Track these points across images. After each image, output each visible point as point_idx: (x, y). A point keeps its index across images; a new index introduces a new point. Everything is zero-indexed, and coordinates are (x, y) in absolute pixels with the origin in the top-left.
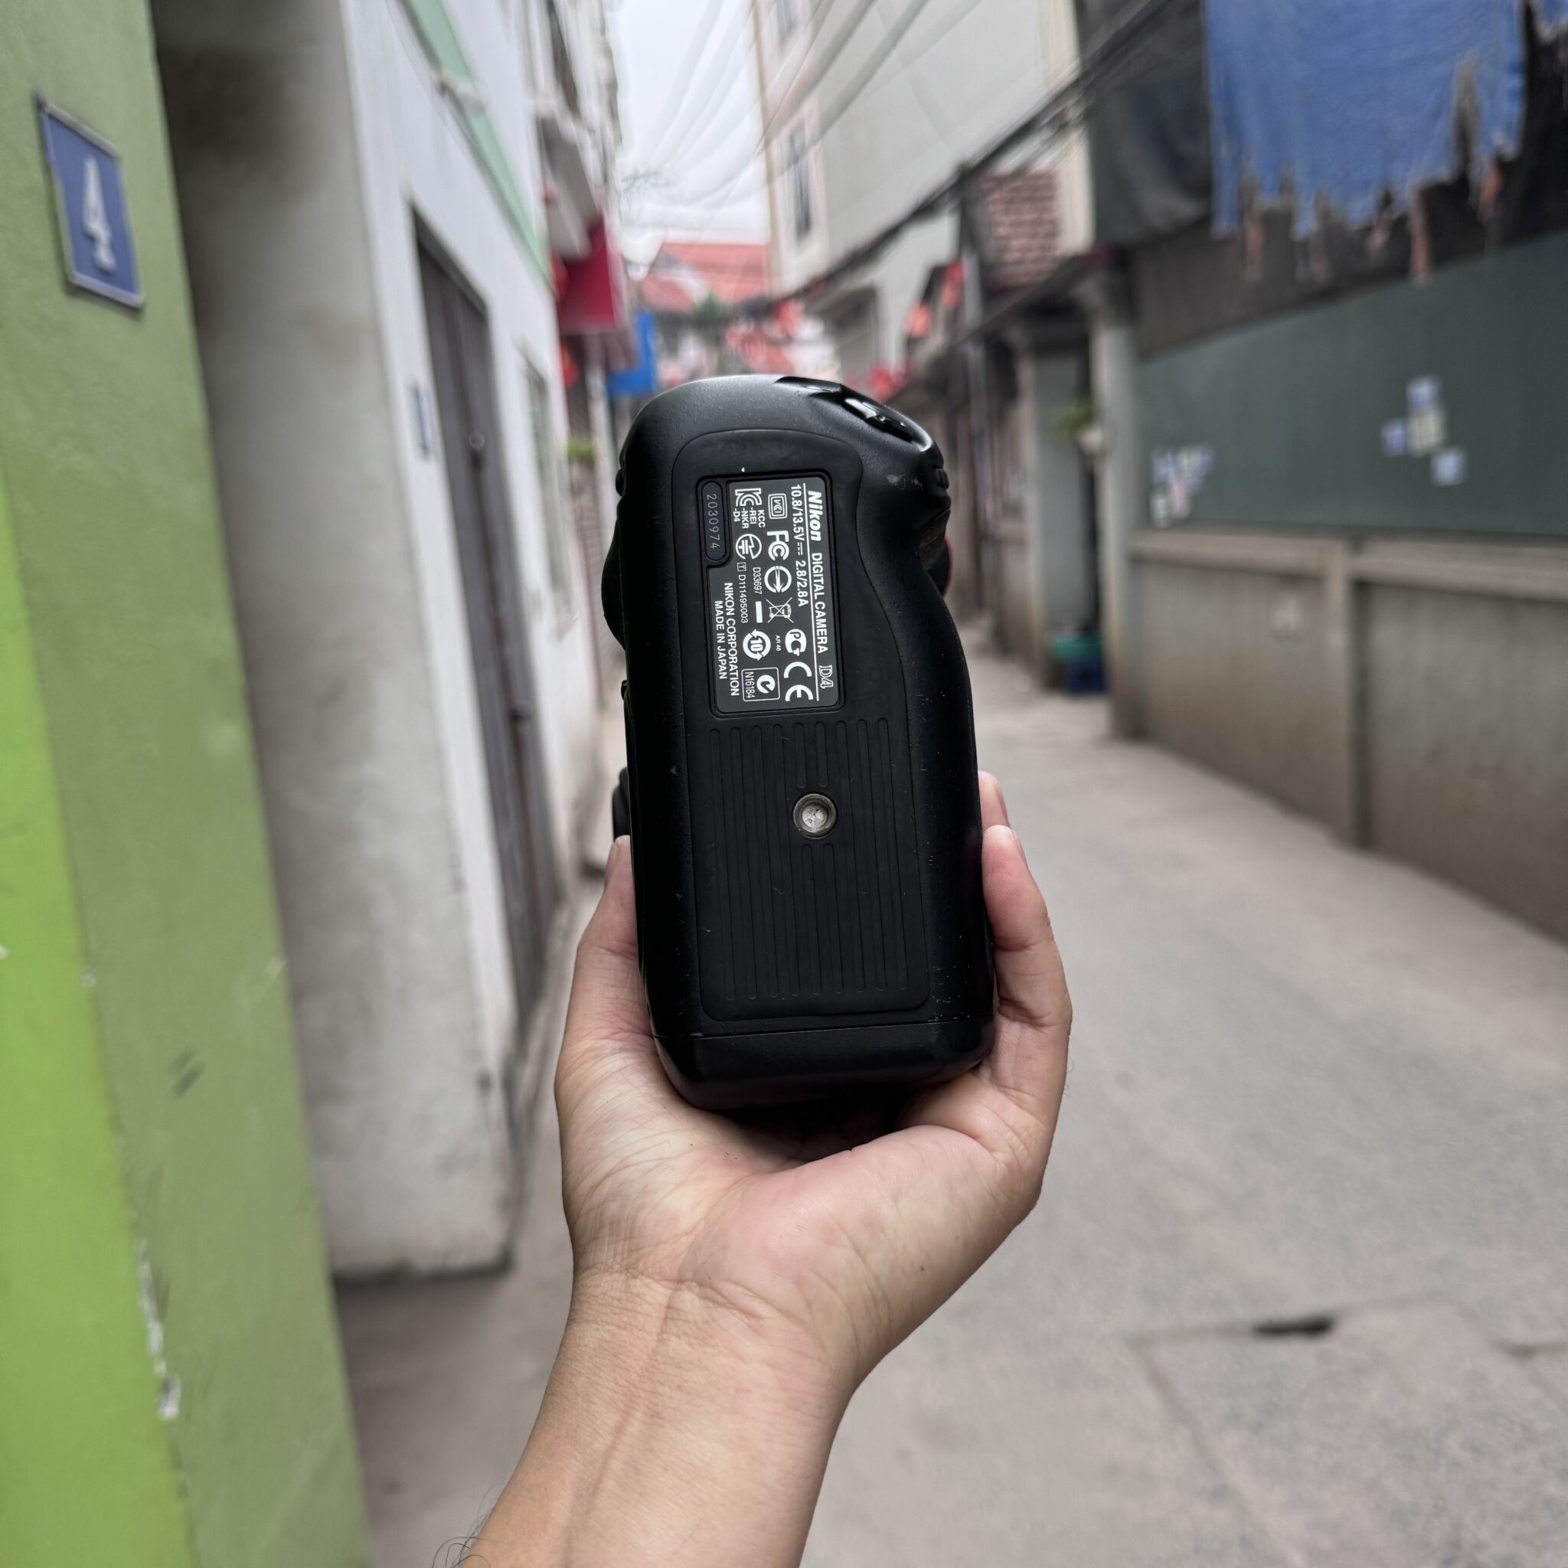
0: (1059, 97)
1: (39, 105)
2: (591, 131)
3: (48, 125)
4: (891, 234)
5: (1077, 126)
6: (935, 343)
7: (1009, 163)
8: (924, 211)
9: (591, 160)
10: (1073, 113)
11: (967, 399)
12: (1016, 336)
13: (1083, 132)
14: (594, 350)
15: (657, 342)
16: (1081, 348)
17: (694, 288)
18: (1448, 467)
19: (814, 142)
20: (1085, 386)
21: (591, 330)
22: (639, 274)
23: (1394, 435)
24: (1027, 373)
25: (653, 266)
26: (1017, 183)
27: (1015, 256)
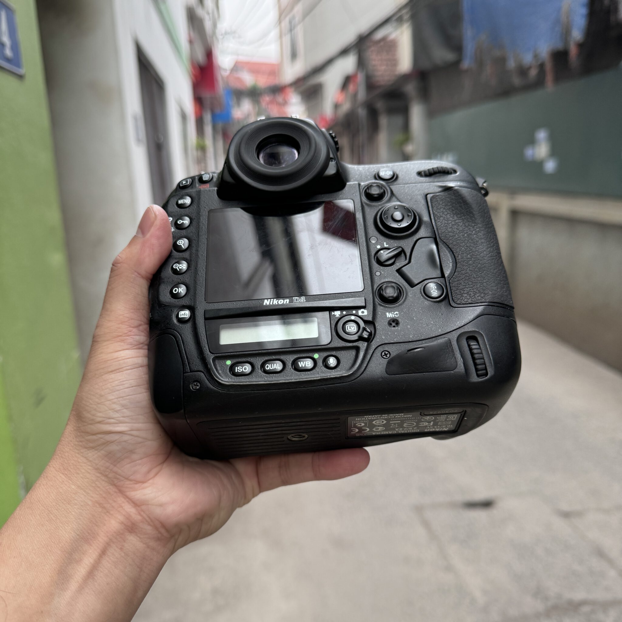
0: (400, 9)
2: (208, 13)
4: (329, 62)
5: (407, 21)
6: (346, 107)
7: (379, 35)
8: (344, 52)
9: (208, 25)
10: (406, 17)
12: (380, 105)
13: (410, 24)
14: (207, 103)
15: (233, 102)
16: (405, 111)
17: (248, 80)
18: (550, 166)
19: (299, 23)
20: (406, 127)
21: (206, 95)
22: (225, 74)
23: (529, 152)
24: (383, 121)
25: (232, 70)
26: (382, 44)
27: (380, 73)
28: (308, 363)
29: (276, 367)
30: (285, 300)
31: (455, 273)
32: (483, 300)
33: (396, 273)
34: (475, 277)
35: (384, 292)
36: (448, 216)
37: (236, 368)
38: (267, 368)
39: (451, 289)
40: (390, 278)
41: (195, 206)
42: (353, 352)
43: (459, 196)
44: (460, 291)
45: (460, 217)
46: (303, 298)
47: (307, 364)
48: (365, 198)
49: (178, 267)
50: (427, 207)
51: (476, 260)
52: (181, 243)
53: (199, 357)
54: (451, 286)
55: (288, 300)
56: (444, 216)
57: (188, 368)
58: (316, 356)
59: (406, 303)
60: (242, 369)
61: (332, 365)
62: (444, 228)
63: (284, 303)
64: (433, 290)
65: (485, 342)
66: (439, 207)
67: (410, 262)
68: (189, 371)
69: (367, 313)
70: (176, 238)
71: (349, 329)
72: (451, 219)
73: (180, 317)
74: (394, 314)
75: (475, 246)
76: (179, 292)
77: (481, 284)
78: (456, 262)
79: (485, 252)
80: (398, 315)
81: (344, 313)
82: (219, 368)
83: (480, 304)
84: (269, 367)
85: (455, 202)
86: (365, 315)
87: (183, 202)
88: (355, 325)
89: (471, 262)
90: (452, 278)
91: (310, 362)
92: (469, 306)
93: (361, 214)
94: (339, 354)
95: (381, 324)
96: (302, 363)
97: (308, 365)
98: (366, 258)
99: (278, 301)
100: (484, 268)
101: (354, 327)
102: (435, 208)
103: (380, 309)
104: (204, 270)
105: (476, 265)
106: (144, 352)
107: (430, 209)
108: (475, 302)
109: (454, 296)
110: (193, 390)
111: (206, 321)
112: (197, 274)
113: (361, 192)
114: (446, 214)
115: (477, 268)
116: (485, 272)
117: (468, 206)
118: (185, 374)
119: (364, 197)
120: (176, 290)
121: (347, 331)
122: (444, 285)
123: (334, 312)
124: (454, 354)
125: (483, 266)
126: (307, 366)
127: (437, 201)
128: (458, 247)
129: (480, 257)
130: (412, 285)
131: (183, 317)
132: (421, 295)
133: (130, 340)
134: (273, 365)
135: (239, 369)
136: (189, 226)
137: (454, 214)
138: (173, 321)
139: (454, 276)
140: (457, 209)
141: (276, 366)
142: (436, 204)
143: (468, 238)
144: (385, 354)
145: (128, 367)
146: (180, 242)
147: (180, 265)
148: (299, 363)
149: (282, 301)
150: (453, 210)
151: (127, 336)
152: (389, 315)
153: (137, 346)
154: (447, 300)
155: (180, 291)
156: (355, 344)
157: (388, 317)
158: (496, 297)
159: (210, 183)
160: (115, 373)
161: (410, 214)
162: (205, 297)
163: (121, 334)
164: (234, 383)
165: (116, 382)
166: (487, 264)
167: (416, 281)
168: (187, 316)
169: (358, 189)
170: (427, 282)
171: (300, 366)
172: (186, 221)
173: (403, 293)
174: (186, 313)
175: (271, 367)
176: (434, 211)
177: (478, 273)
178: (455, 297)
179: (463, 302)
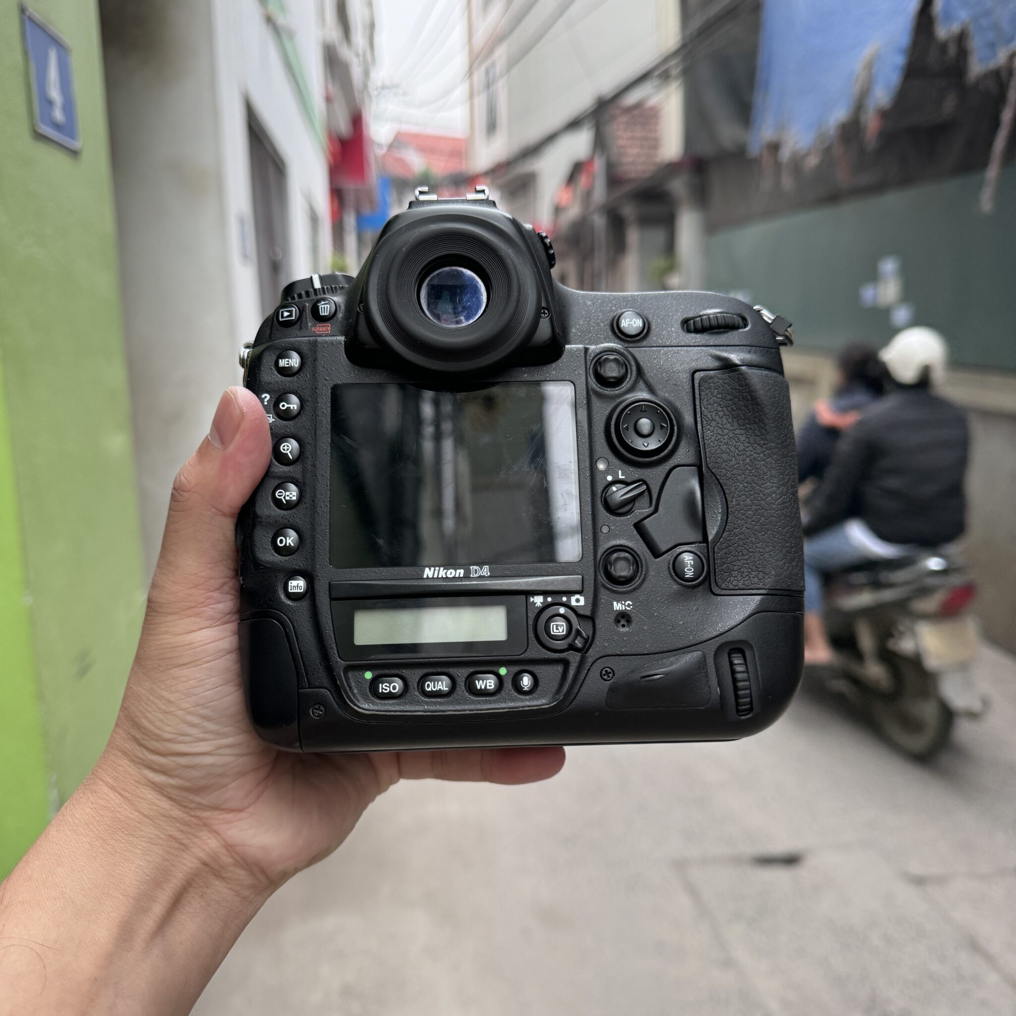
0: (666, 59)
1: (23, 10)
2: (357, 55)
3: (28, 24)
4: (551, 138)
5: (676, 78)
6: (573, 212)
7: (631, 98)
8: (574, 125)
9: (356, 72)
10: (675, 72)
11: (592, 250)
12: (628, 211)
13: (681, 83)
14: (350, 198)
16: (669, 222)
17: (416, 162)
19: (501, 76)
20: (670, 247)
21: (349, 186)
22: (381, 151)
23: (868, 294)
24: (633, 236)
25: (391, 146)
26: (636, 112)
27: (630, 159)
28: (490, 683)
29: (441, 688)
30: (458, 571)
31: (724, 534)
32: (761, 586)
33: (634, 529)
34: (754, 541)
35: (613, 568)
36: (725, 421)
37: (381, 685)
38: (428, 688)
39: (715, 564)
40: (623, 539)
41: (307, 374)
42: (560, 668)
43: (746, 385)
44: (728, 566)
45: (744, 425)
46: (486, 568)
47: (488, 684)
48: (594, 381)
49: (283, 496)
50: (691, 398)
51: (759, 509)
52: (288, 450)
53: (323, 664)
54: (715, 558)
55: (462, 571)
56: (717, 419)
57: (306, 680)
58: (503, 671)
59: (645, 585)
60: (389, 687)
61: (526, 689)
62: (716, 443)
63: (455, 575)
64: (688, 567)
65: (756, 662)
66: (711, 401)
67: (656, 510)
68: (308, 686)
69: (585, 602)
70: (278, 439)
71: (555, 631)
72: (728, 426)
73: (290, 591)
74: (624, 604)
75: (760, 482)
76: (288, 545)
77: (761, 555)
78: (727, 513)
79: (774, 495)
80: (631, 607)
81: (549, 599)
82: (353, 684)
83: (756, 590)
84: (430, 686)
85: (739, 395)
86: (580, 606)
87: (287, 364)
88: (564, 624)
89: (750, 512)
90: (719, 543)
91: (493, 682)
92: (738, 593)
93: (585, 413)
94: (538, 669)
95: (604, 622)
96: (481, 682)
97: (490, 686)
98: (589, 499)
99: (446, 571)
100: (768, 525)
101: (562, 628)
102: (705, 402)
103: (604, 595)
104: (327, 506)
105: (758, 518)
106: (232, 627)
107: (697, 403)
108: (748, 588)
109: (718, 576)
110: (314, 717)
111: (332, 602)
112: (316, 513)
113: (588, 367)
114: (721, 416)
115: (759, 524)
116: (769, 532)
117: (759, 407)
118: (301, 691)
119: (592, 376)
120: (281, 541)
121: (552, 633)
122: (704, 556)
123: (533, 598)
124: (708, 681)
125: (768, 520)
126: (488, 688)
127: (710, 388)
128: (734, 483)
129: (766, 504)
130: (656, 553)
131: (294, 591)
132: (668, 572)
133: (209, 611)
134: (436, 682)
135: (384, 688)
136: (299, 414)
137: (735, 418)
138: (279, 595)
139: (722, 539)
140: (739, 409)
141: (441, 685)
142: (706, 395)
143: (750, 467)
144: (605, 674)
145: (208, 658)
146: (286, 448)
147: (288, 493)
148: (477, 682)
149: (453, 571)
150: (733, 410)
151: (204, 607)
152: (618, 606)
153: (222, 620)
154: (707, 583)
155: (289, 543)
156: (562, 655)
157: (615, 609)
158: (781, 579)
159: (332, 320)
160: (188, 668)
161: (665, 425)
162: (330, 558)
163: (194, 604)
164: (378, 713)
165: (192, 682)
166: (775, 517)
167: (663, 548)
168: (302, 591)
169: (583, 362)
170: (681, 550)
171: (479, 688)
172: (293, 404)
173: (642, 567)
174: (299, 585)
175: (434, 687)
176: (703, 407)
177: (760, 534)
178: (720, 578)
179: (731, 586)
